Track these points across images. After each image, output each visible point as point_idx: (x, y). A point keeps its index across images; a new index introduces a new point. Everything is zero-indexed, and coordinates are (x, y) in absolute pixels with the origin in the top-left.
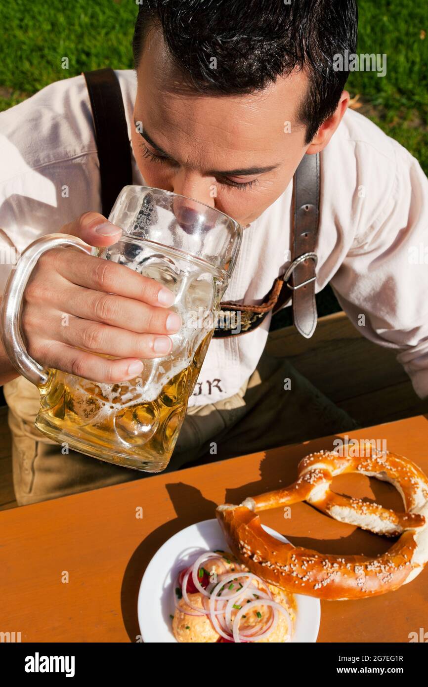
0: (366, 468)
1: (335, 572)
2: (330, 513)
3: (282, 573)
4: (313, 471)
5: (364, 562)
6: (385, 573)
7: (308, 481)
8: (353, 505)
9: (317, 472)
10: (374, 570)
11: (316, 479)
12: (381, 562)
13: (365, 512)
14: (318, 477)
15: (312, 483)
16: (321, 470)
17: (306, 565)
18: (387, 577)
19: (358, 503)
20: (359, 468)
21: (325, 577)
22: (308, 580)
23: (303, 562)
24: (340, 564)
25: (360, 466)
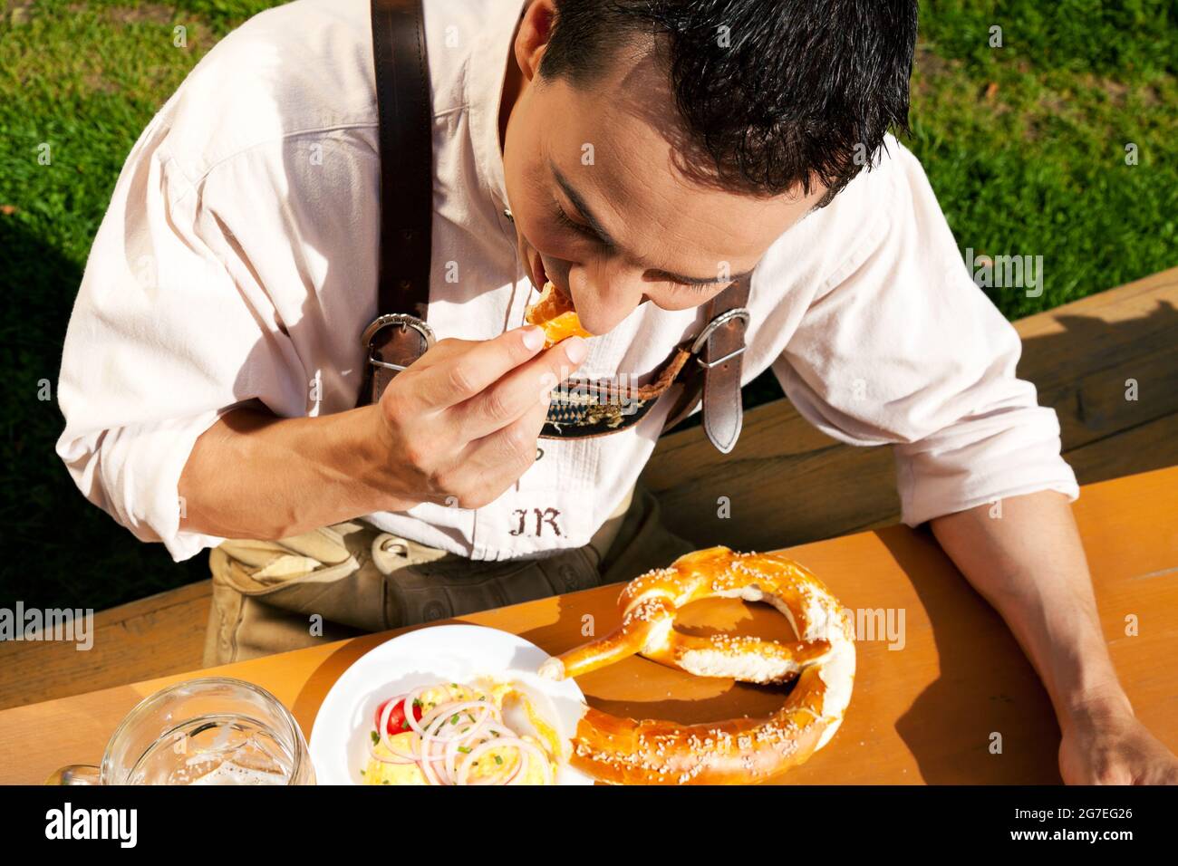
0: (725, 585)
1: (709, 753)
2: (682, 666)
3: (626, 766)
4: (645, 602)
5: (750, 729)
6: (784, 742)
7: (642, 618)
8: (716, 645)
9: (652, 602)
10: (767, 741)
11: (653, 614)
12: (777, 724)
13: (736, 651)
14: (655, 609)
15: (648, 620)
16: (657, 598)
17: (663, 748)
18: (789, 746)
19: (723, 641)
20: (715, 587)
21: (695, 762)
22: (668, 771)
23: (657, 744)
24: (714, 738)
25: (715, 583)
